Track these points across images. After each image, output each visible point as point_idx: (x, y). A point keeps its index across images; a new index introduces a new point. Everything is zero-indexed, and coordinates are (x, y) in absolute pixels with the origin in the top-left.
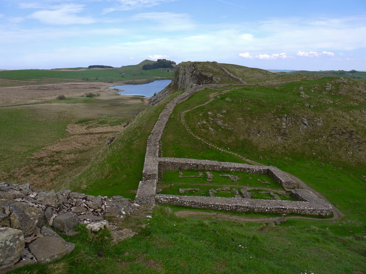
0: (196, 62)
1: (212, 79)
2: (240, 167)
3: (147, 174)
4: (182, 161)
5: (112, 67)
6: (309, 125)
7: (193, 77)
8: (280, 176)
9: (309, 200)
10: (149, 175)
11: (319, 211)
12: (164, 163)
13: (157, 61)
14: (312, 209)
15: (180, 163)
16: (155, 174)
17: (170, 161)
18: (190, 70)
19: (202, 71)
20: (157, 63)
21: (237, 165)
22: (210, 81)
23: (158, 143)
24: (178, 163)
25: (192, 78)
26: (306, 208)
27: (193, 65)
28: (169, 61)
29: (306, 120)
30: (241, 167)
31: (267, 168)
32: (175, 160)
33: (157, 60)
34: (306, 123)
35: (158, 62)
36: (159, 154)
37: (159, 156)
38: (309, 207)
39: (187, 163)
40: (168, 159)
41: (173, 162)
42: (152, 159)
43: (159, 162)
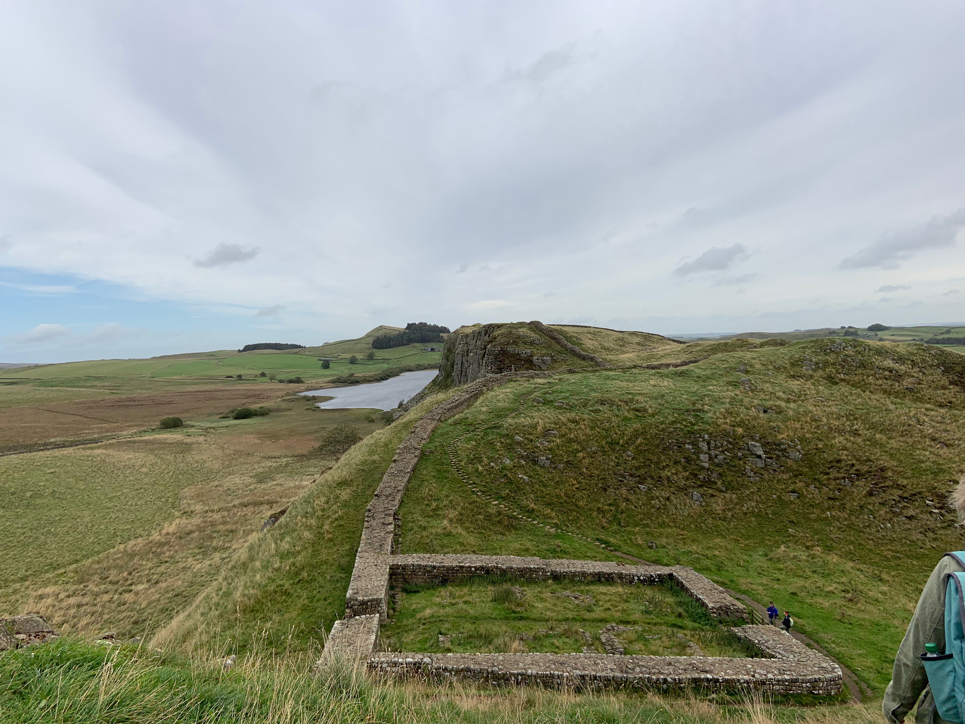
0: (491, 324)
1: (532, 361)
2: (597, 571)
3: (356, 600)
4: (450, 560)
5: (300, 347)
6: (770, 458)
7: (486, 359)
8: (701, 591)
9: (780, 654)
10: (363, 603)
11: (806, 683)
12: (403, 568)
13: (407, 328)
14: (787, 677)
15: (444, 567)
16: (376, 600)
17: (419, 563)
18: (479, 343)
19: (508, 343)
20: (405, 333)
21: (590, 565)
22: (526, 366)
23: (391, 519)
24: (439, 567)
25: (484, 362)
26: (770, 676)
27: (486, 331)
28: (434, 325)
29: (758, 444)
30: (601, 570)
31: (666, 573)
32: (431, 560)
33: (405, 326)
34: (760, 453)
35: (407, 331)
36: (392, 547)
37: (393, 552)
38: (780, 674)
39: (463, 567)
40: (413, 558)
41: (426, 566)
42: (372, 561)
43: (390, 568)
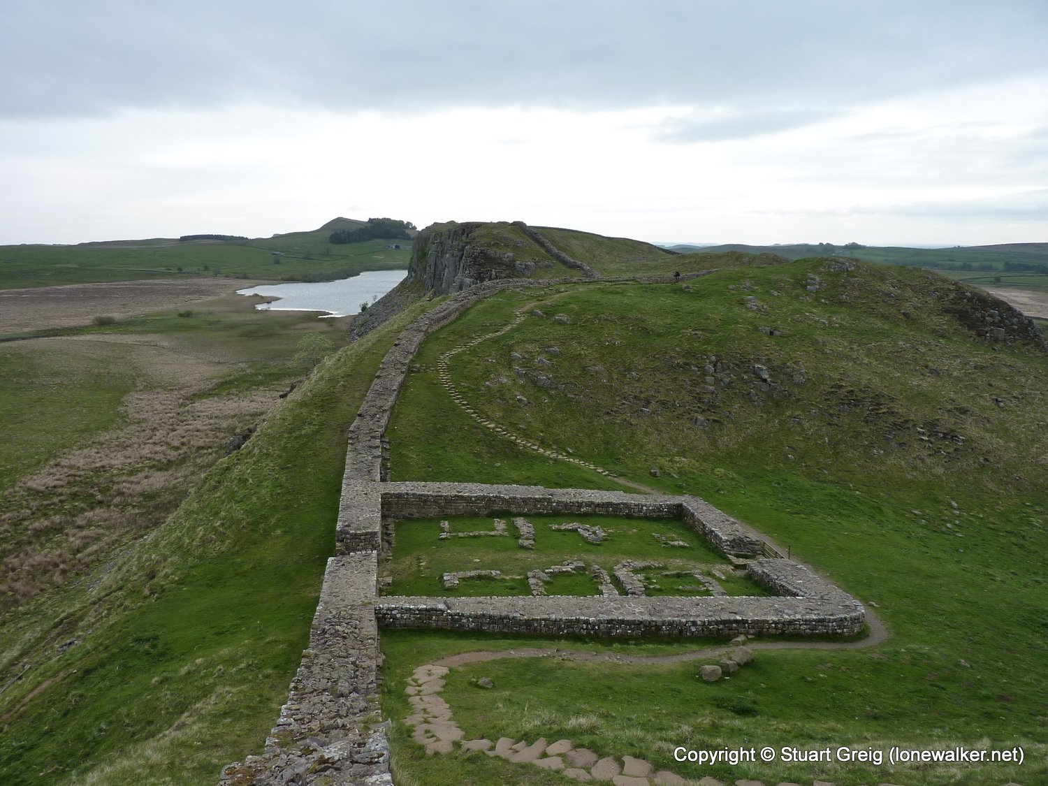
0: (470, 223)
1: (514, 266)
2: (604, 501)
3: (348, 533)
4: (447, 488)
6: (774, 382)
7: (463, 261)
8: (713, 523)
9: (802, 591)
10: (355, 536)
12: (396, 497)
14: (815, 617)
15: (441, 496)
16: (371, 533)
17: (413, 492)
18: (455, 243)
19: (489, 245)
20: (366, 227)
21: (597, 495)
22: (508, 272)
23: (378, 442)
24: (436, 496)
25: (462, 265)
26: (798, 617)
27: (464, 230)
30: (608, 500)
31: (675, 503)
32: (427, 488)
34: (766, 376)
35: (369, 225)
36: (381, 473)
37: (383, 480)
38: (808, 614)
39: (462, 496)
40: (407, 486)
41: (422, 495)
42: (361, 489)
43: (382, 498)
